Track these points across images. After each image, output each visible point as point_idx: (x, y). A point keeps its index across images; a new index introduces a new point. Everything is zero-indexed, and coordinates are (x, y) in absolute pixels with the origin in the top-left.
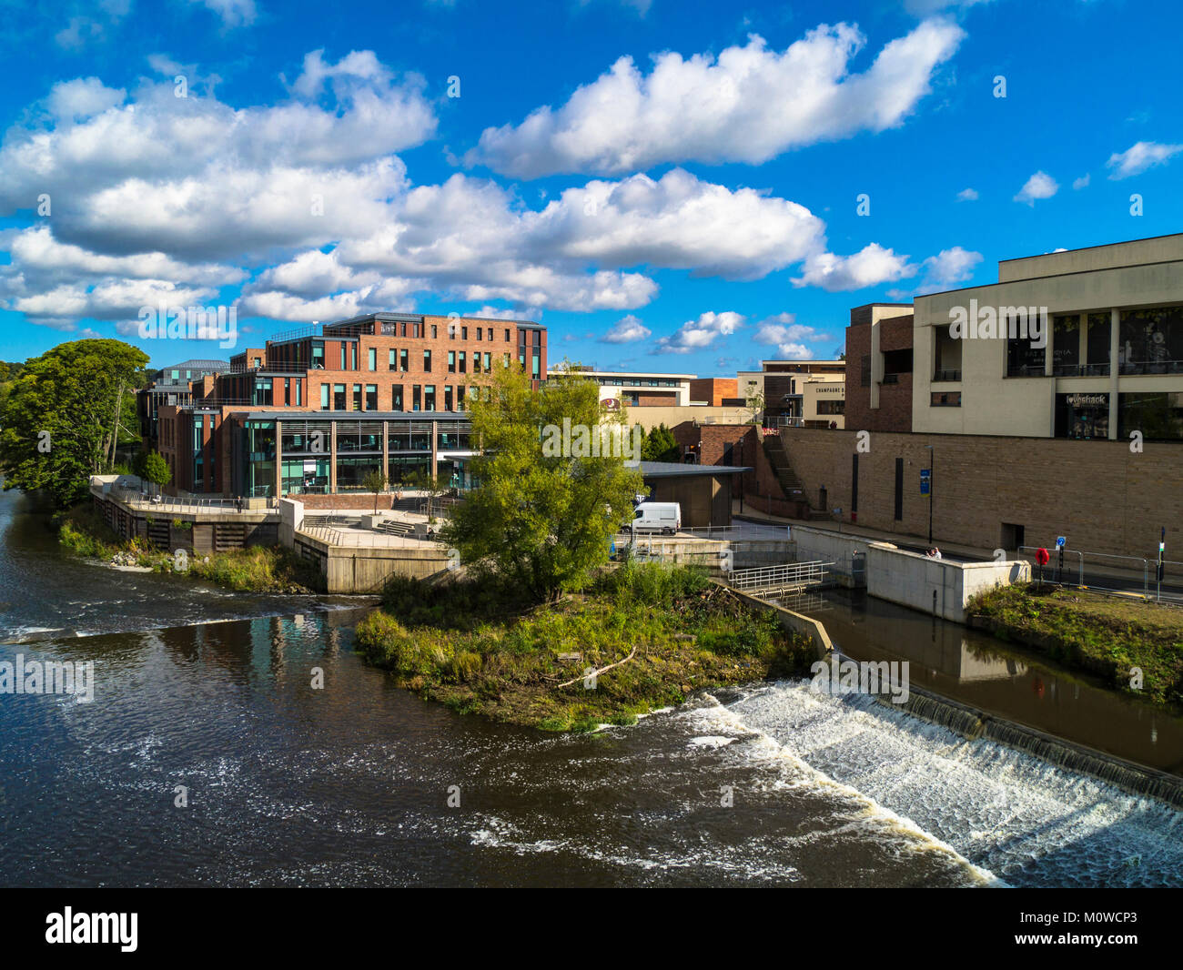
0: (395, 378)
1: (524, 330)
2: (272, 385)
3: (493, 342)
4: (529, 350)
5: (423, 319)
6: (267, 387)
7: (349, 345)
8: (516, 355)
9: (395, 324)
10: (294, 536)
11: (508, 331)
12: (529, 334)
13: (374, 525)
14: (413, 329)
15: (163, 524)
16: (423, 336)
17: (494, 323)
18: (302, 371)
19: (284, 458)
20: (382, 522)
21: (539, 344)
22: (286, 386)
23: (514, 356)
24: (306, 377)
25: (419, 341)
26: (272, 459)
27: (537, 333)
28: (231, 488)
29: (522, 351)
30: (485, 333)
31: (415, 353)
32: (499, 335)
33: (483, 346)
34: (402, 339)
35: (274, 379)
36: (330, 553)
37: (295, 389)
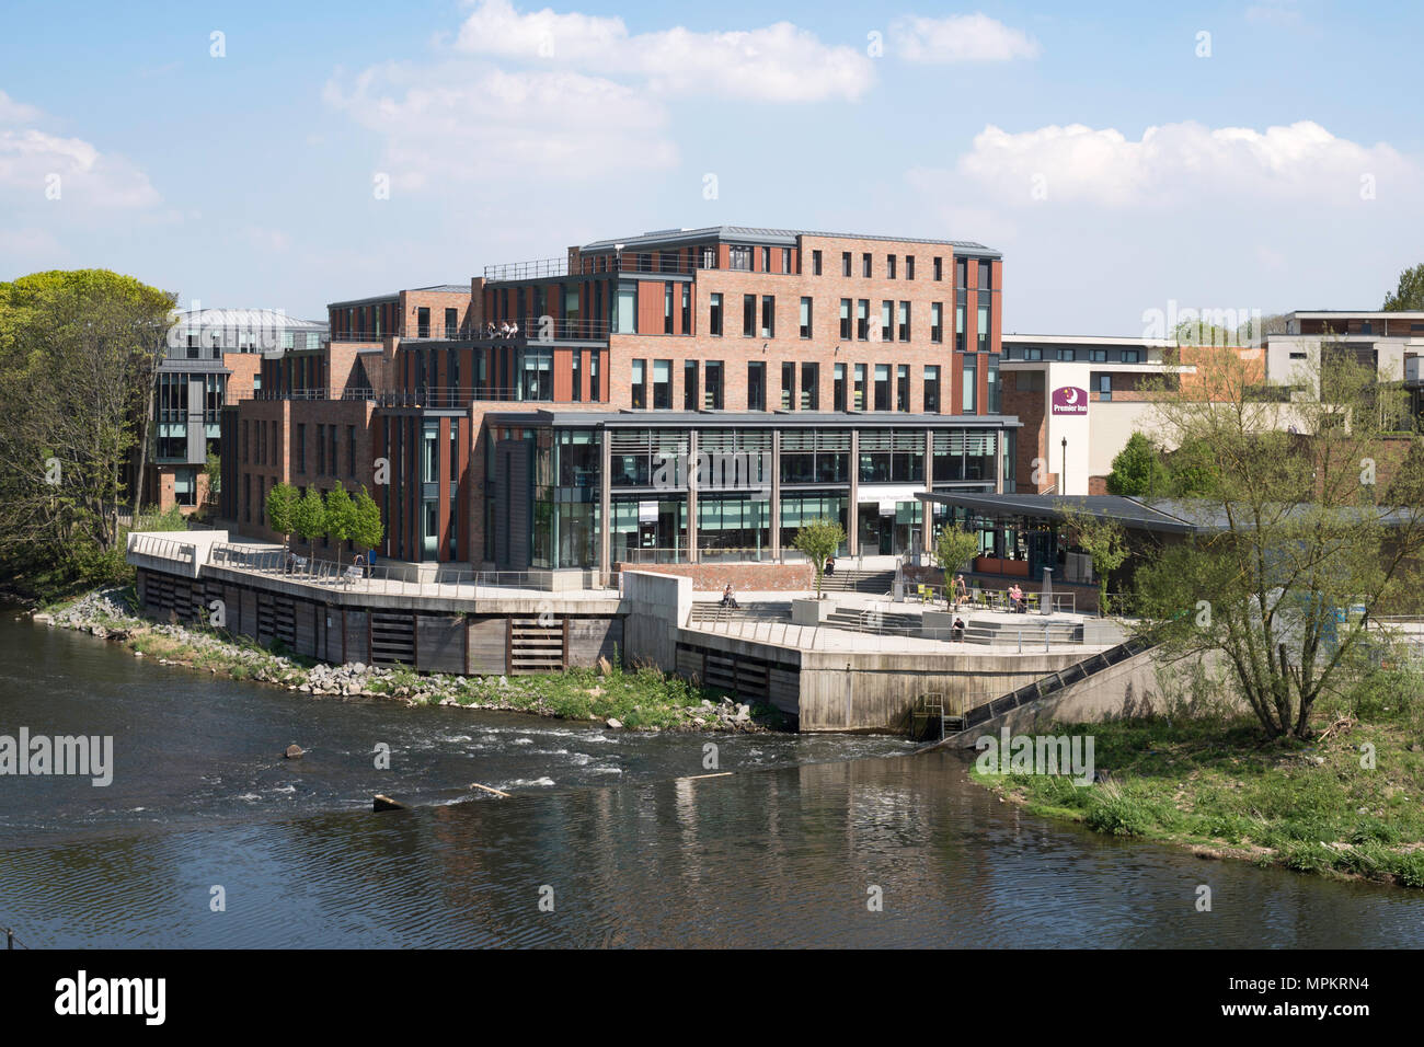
0: (753, 350)
1: (962, 260)
2: (551, 363)
3: (915, 281)
4: (972, 297)
5: (799, 238)
6: (544, 367)
7: (678, 288)
8: (951, 306)
9: (752, 249)
10: (675, 637)
11: (938, 261)
12: (973, 265)
13: (822, 618)
14: (779, 256)
15: (402, 617)
16: (799, 271)
17: (916, 246)
18: (599, 337)
19: (615, 499)
20: (833, 613)
21: (989, 286)
22: (575, 366)
23: (947, 308)
24: (608, 349)
25: (792, 279)
26: (591, 499)
27: (986, 267)
28: (486, 554)
29: (961, 300)
30: (902, 265)
31: (786, 303)
32: (925, 268)
33: (898, 290)
34: (765, 276)
35: (556, 353)
36: (805, 663)
37: (589, 369)
